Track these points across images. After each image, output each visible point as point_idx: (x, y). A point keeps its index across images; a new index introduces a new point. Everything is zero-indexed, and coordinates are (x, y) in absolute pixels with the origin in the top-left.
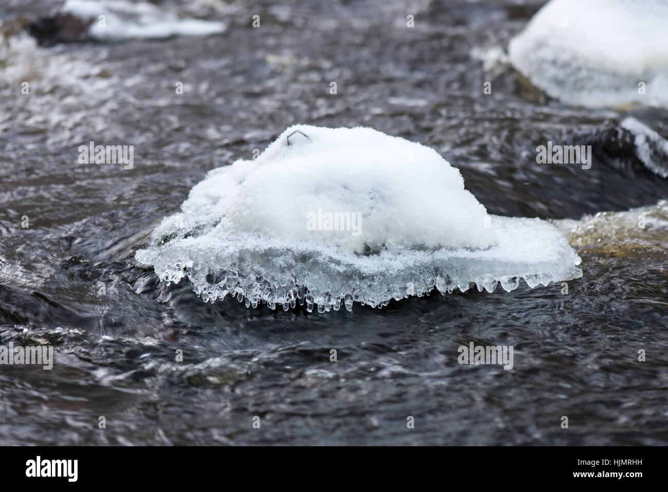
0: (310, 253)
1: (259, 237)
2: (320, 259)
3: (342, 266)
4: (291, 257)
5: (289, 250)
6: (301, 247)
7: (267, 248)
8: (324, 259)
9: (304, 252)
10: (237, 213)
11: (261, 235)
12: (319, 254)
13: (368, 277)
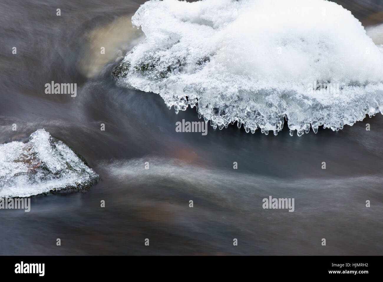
0: (289, 92)
1: (250, 79)
2: (297, 96)
3: (310, 100)
4: (276, 95)
5: (274, 90)
6: (282, 87)
7: (260, 89)
8: (300, 97)
9: (284, 91)
10: (228, 60)
11: (252, 78)
12: (295, 93)
13: (326, 107)
